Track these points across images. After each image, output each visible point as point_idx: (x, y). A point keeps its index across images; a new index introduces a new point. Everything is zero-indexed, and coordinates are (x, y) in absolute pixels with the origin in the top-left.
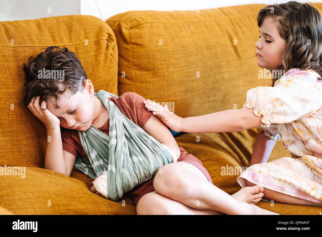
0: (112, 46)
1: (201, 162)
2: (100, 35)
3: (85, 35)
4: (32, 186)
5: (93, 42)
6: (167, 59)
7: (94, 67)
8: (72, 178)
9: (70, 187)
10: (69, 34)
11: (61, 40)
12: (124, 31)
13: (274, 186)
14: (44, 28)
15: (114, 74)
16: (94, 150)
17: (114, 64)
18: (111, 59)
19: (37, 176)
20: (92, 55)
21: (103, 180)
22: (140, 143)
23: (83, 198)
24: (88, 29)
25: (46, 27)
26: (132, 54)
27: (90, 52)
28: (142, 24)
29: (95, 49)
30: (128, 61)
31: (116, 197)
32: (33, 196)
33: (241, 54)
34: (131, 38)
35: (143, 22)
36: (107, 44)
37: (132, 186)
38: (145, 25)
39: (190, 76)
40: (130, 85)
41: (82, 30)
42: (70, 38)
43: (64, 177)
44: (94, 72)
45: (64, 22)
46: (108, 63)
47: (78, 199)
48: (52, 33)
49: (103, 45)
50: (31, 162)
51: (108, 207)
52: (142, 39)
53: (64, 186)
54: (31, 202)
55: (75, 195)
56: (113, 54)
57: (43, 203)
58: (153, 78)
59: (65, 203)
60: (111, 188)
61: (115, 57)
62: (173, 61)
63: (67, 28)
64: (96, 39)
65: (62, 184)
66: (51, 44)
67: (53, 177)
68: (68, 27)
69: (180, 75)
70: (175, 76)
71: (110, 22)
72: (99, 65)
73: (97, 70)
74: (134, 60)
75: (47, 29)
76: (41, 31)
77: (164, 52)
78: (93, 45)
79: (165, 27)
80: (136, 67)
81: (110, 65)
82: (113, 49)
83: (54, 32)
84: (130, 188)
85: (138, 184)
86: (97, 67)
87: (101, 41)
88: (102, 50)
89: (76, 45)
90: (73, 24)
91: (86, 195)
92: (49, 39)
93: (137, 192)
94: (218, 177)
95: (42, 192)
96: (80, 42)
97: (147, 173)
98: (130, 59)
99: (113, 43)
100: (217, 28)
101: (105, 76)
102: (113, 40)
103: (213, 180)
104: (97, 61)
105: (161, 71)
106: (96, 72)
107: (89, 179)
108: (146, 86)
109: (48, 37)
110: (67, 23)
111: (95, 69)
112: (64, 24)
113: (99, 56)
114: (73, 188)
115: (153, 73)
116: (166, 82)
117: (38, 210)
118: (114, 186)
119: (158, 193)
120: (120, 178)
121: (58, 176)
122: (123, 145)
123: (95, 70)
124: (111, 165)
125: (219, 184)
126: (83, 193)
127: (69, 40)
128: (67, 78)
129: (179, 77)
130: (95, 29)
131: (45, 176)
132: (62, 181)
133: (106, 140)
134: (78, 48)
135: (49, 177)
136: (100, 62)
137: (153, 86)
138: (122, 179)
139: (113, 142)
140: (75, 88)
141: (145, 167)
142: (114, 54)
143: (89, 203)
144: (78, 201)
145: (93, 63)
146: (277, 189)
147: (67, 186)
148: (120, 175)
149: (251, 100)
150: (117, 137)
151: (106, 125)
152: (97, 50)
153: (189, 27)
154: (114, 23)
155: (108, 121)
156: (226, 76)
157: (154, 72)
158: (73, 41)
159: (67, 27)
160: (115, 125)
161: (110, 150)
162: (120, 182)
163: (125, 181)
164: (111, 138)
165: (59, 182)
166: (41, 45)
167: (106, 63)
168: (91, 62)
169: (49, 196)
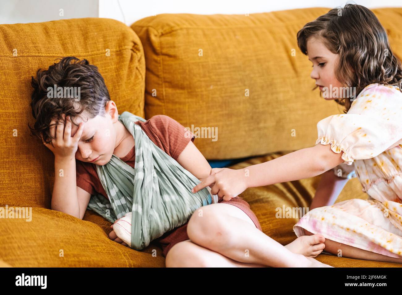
0: (138, 58)
1: (248, 204)
2: (123, 44)
3: (103, 43)
4: (35, 231)
5: (114, 52)
6: (207, 74)
7: (115, 84)
8: (85, 221)
9: (83, 234)
10: (84, 42)
11: (74, 48)
12: (153, 38)
13: (340, 237)
14: (52, 33)
15: (139, 93)
16: (115, 186)
17: (141, 80)
18: (136, 74)
19: (41, 219)
20: (112, 68)
21: (126, 223)
22: (173, 178)
23: (98, 247)
24: (108, 35)
25: (56, 32)
26: (163, 68)
27: (110, 64)
28: (176, 30)
29: (116, 61)
30: (158, 76)
31: (142, 245)
32: (35, 244)
33: (299, 70)
34: (162, 48)
35: (177, 28)
36: (132, 55)
37: (162, 231)
38: (179, 31)
39: (235, 96)
40: (160, 106)
41: (101, 38)
42: (86, 46)
43: (75, 220)
44: (115, 90)
45: (78, 26)
46: (133, 78)
47: (92, 248)
48: (63, 40)
49: (126, 57)
50: (34, 201)
51: (130, 259)
52: (176, 49)
53: (74, 231)
54: (33, 251)
55: (88, 243)
56: (138, 67)
57: (48, 253)
58: (188, 98)
59: (76, 253)
60: (136, 234)
61: (141, 72)
62: (213, 77)
63: (81, 35)
64: (118, 49)
65: (72, 229)
66: (62, 54)
67: (61, 220)
68: (83, 33)
69: (223, 95)
70: (216, 96)
71: (135, 27)
72: (121, 81)
73: (119, 87)
74: (165, 75)
75: (56, 34)
76: (49, 37)
77: (203, 66)
78: (114, 57)
79: (205, 35)
80: (167, 84)
81: (135, 81)
82: (139, 61)
83: (65, 39)
84: (159, 234)
85: (169, 230)
86: (118, 84)
87: (124, 52)
88: (125, 63)
89: (92, 55)
90: (88, 29)
91: (103, 243)
92: (59, 47)
93: (167, 240)
94: (268, 223)
95: (47, 239)
96: (98, 52)
97: (181, 216)
98: (160, 73)
99: (139, 54)
100: (270, 37)
101: (129, 95)
102: (139, 50)
103: (263, 226)
104: (118, 76)
105: (199, 90)
106: (117, 90)
107: (107, 222)
108: (179, 108)
109: (58, 45)
110: (82, 28)
111: (116, 86)
112: (77, 29)
113: (122, 70)
114: (86, 233)
115: (188, 92)
116: (204, 103)
117: (41, 261)
118: (140, 231)
119: (193, 242)
120: (148, 221)
121: (67, 219)
122: (151, 181)
123: (116, 88)
124: (137, 205)
125: (269, 232)
126: (99, 240)
127: (84, 48)
128: (86, 96)
129: (222, 97)
130: (117, 36)
131: (50, 219)
132: (73, 225)
133: (129, 174)
134: (95, 59)
135: (56, 221)
136: (122, 77)
137: (189, 108)
138: (150, 222)
139: (140, 176)
140: (95, 110)
141: (179, 208)
142: (140, 67)
143: (106, 254)
144: (92, 251)
145: (114, 78)
146: (344, 240)
147: (78, 231)
148: (148, 217)
149: (324, 133)
150: (144, 170)
151: (130, 154)
152: (119, 62)
153: (235, 35)
154: (140, 28)
155: (134, 149)
156: (281, 97)
157: (189, 90)
158: (89, 50)
159: (81, 33)
160: (142, 155)
161: (135, 187)
162: (148, 226)
163: (154, 225)
164: (136, 171)
165: (68, 227)
166: (48, 55)
167: (130, 79)
168: (112, 77)
169: (56, 244)
